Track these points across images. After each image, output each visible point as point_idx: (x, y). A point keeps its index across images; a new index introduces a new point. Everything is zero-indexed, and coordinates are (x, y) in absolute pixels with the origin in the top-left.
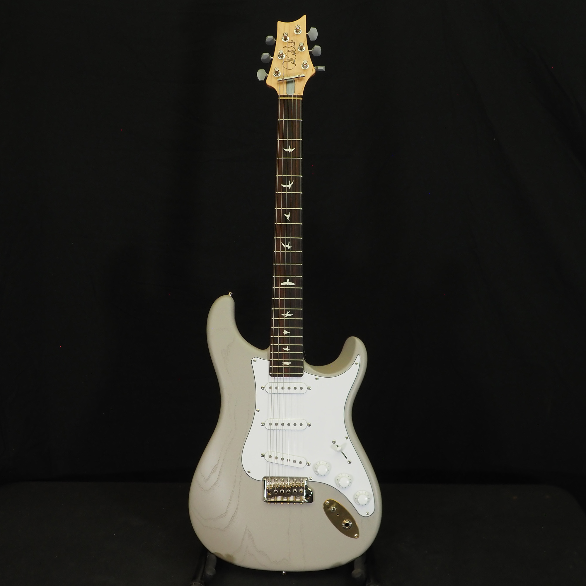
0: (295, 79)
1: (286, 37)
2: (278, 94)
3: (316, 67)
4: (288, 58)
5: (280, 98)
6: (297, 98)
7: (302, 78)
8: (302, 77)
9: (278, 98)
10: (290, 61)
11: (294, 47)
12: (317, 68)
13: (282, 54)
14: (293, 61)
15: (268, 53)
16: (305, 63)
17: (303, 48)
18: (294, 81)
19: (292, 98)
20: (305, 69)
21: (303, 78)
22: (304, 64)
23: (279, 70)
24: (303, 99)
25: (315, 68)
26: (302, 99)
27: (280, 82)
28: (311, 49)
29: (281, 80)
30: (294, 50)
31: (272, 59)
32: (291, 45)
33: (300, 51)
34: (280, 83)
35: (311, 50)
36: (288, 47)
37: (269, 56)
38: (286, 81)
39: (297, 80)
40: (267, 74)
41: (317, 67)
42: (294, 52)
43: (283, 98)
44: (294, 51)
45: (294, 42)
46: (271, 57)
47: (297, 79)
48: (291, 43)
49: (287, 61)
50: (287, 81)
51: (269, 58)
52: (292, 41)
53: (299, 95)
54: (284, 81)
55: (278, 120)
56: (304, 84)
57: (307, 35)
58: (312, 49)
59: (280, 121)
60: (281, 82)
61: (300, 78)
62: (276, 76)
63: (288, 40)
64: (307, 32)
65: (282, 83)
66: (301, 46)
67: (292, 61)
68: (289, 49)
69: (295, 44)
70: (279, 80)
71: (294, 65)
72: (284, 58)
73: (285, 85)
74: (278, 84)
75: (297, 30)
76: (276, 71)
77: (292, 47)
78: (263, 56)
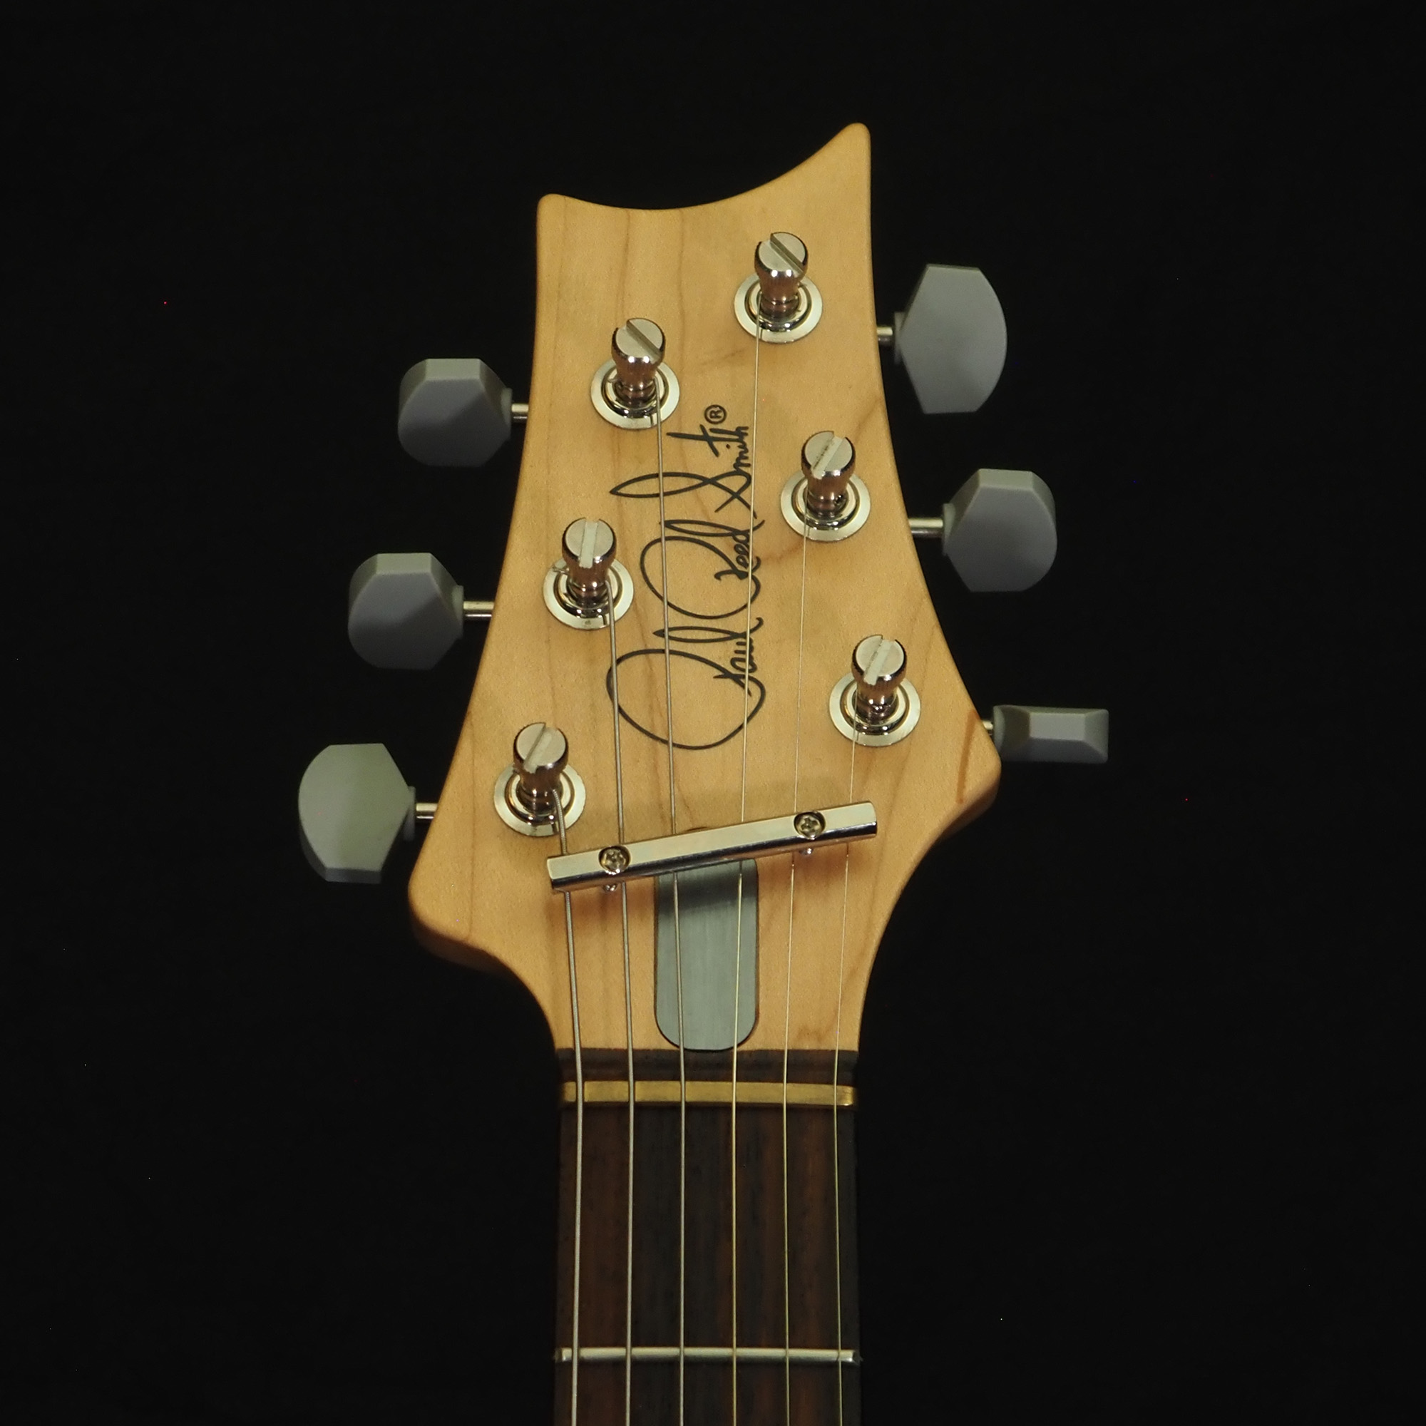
0: (764, 860)
1: (643, 371)
2: (562, 1040)
3: (997, 712)
4: (676, 620)
5: (582, 1091)
6: (785, 1086)
7: (838, 846)
8: (838, 834)
9: (559, 1092)
10: (689, 649)
11: (736, 483)
12: (1018, 726)
13: (600, 571)
14: (732, 645)
15: (428, 557)
16: (878, 667)
17: (842, 500)
18: (752, 884)
19: (734, 1092)
20: (874, 740)
21: (856, 843)
22: (871, 679)
23: (562, 762)
24: (858, 1096)
25: (988, 725)
26: (848, 1102)
27: (578, 893)
28: (937, 514)
29: (596, 867)
30: (736, 517)
31: (477, 631)
32: (700, 459)
33: (814, 532)
34: (582, 911)
35: (937, 523)
36: (671, 484)
37: (447, 591)
38: (647, 882)
39: (779, 876)
40: (421, 798)
41: (1007, 715)
42: (742, 550)
43: (616, 1091)
44: (734, 533)
45: (740, 433)
46: (468, 597)
47: (783, 856)
48: (705, 438)
49: (659, 643)
50: (665, 879)
51: (436, 609)
52: (716, 413)
53: (808, 1045)
54: (633, 883)
55: (566, 1354)
56: (870, 924)
57: (887, 351)
58: (949, 510)
59: (582, 1363)
60: (592, 891)
61: (826, 848)
62: (526, 827)
63: (666, 411)
64: (883, 316)
65: (605, 907)
66: (819, 474)
67: (722, 653)
68: (679, 508)
69: (752, 456)
70: (560, 868)
71: (738, 700)
72: (620, 610)
73: (640, 933)
74: (553, 916)
75: (764, 299)
76: (531, 767)
77: (710, 488)
78: (372, 580)
